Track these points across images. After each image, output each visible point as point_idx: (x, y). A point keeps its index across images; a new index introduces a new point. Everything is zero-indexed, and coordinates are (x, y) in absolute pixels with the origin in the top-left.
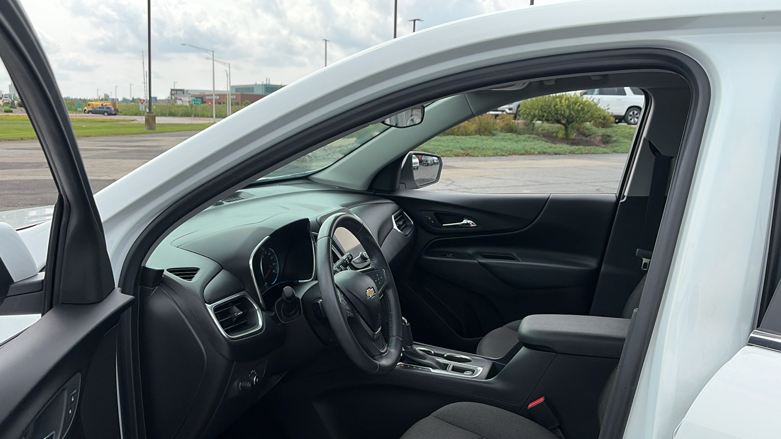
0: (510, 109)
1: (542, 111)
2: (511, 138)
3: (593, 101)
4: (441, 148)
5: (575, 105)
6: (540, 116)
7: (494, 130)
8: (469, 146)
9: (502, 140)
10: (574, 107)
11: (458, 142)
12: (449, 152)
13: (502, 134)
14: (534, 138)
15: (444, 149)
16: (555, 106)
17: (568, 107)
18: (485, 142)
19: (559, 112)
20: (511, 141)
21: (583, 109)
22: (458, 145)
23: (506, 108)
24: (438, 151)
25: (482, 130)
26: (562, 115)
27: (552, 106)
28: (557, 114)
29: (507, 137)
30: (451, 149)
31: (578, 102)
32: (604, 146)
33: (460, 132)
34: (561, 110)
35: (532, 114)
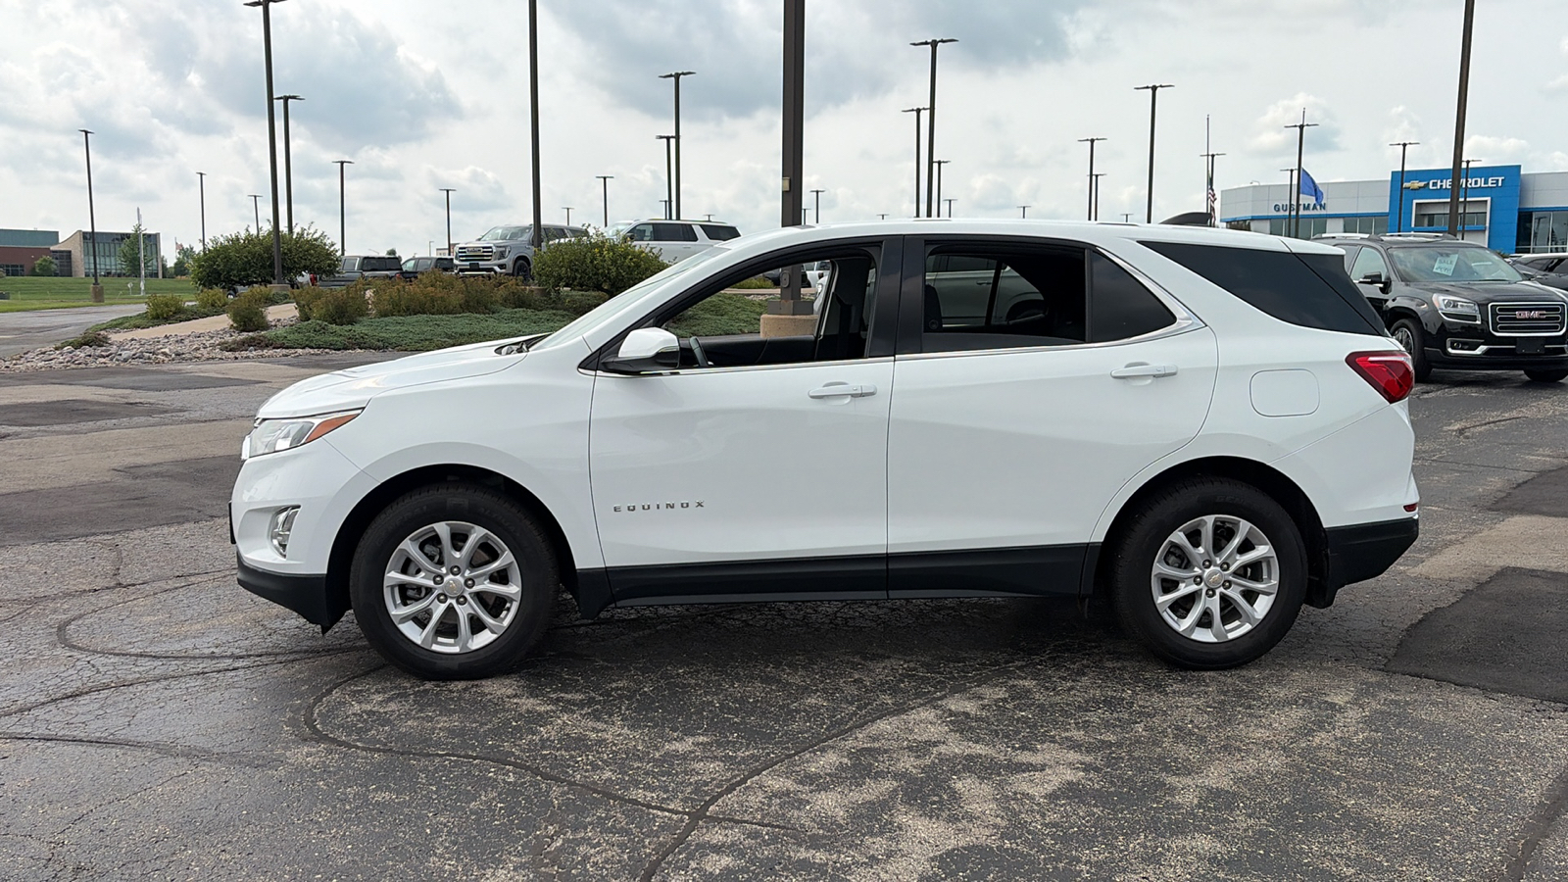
0: (501, 266)
1: (572, 270)
2: (525, 316)
3: (650, 251)
4: (411, 336)
5: (625, 258)
6: (568, 277)
7: (492, 303)
8: (458, 330)
9: (511, 319)
10: (624, 262)
11: (439, 325)
12: (427, 343)
13: (509, 310)
14: (563, 316)
15: (416, 338)
16: (592, 262)
17: (614, 262)
18: (485, 324)
19: (600, 271)
20: (527, 322)
21: (638, 266)
22: (439, 330)
23: (495, 265)
24: (408, 341)
25: (471, 304)
26: (606, 276)
27: (588, 261)
28: (596, 274)
29: (518, 315)
30: (429, 337)
31: (629, 255)
32: (675, 326)
33: (436, 308)
34: (603, 267)
35: (555, 274)
